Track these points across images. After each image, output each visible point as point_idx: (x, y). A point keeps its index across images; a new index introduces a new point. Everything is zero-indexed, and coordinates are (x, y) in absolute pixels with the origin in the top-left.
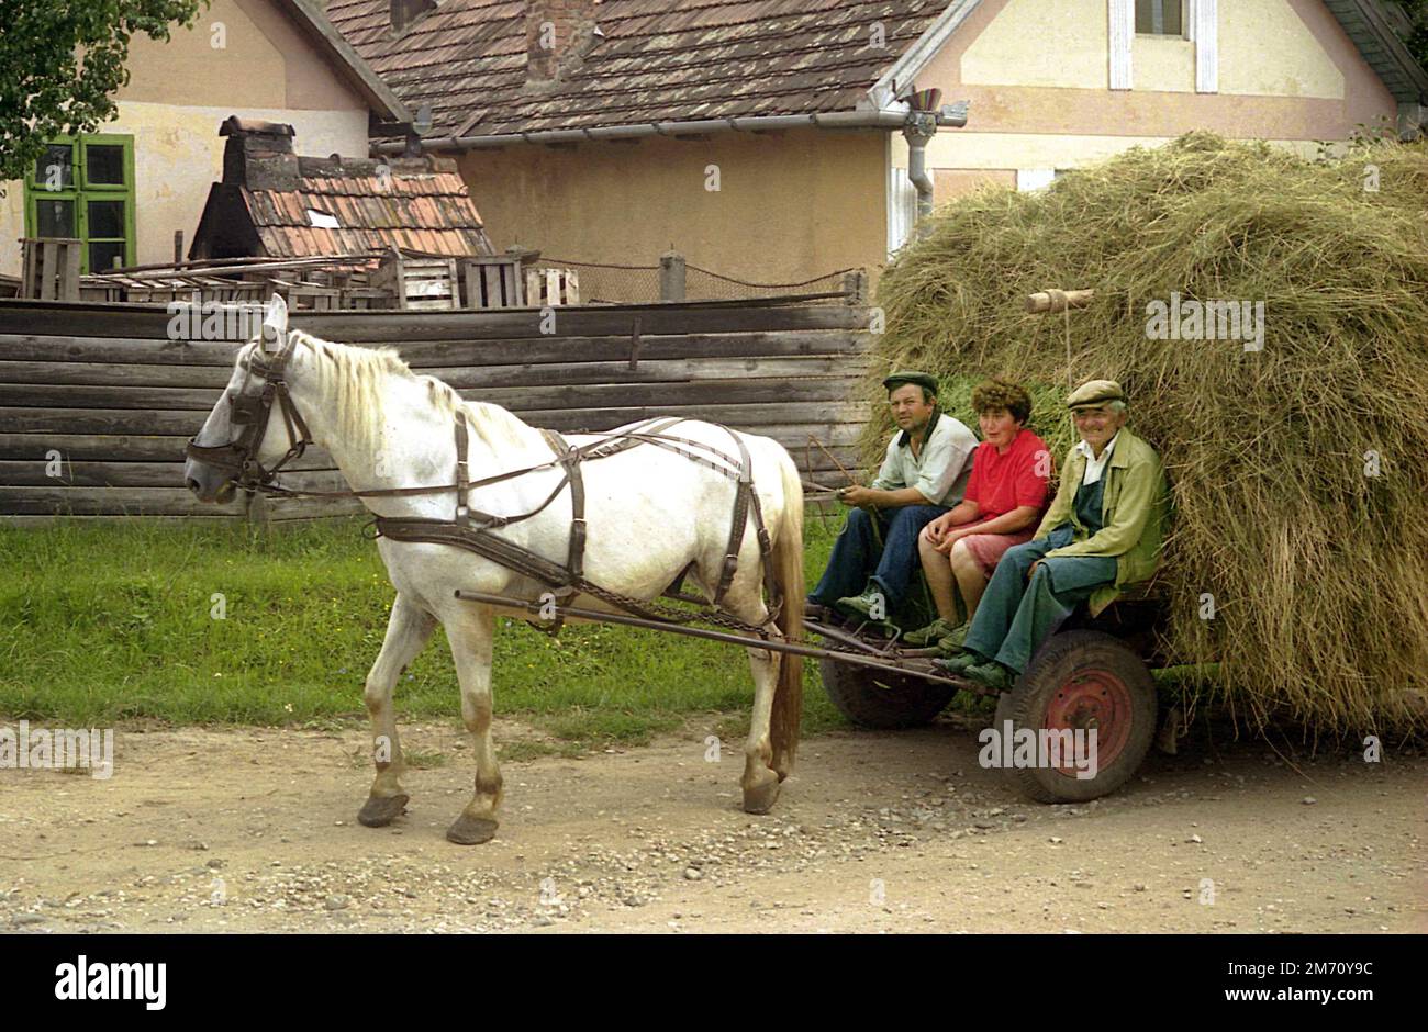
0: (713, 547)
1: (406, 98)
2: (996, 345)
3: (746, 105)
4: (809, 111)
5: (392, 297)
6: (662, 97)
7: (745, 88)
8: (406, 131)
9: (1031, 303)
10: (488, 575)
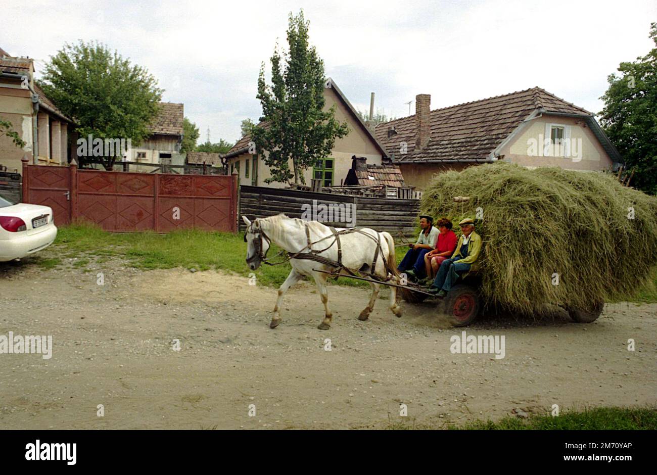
0: (370, 260)
1: (389, 152)
2: (447, 210)
3: (462, 157)
4: (476, 159)
5: (384, 195)
6: (444, 154)
7: (462, 153)
8: (389, 159)
9: (454, 199)
10: (319, 266)
